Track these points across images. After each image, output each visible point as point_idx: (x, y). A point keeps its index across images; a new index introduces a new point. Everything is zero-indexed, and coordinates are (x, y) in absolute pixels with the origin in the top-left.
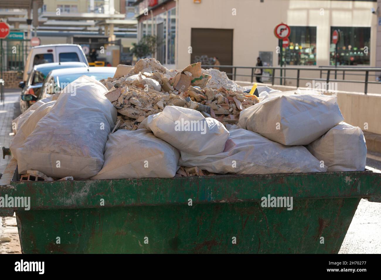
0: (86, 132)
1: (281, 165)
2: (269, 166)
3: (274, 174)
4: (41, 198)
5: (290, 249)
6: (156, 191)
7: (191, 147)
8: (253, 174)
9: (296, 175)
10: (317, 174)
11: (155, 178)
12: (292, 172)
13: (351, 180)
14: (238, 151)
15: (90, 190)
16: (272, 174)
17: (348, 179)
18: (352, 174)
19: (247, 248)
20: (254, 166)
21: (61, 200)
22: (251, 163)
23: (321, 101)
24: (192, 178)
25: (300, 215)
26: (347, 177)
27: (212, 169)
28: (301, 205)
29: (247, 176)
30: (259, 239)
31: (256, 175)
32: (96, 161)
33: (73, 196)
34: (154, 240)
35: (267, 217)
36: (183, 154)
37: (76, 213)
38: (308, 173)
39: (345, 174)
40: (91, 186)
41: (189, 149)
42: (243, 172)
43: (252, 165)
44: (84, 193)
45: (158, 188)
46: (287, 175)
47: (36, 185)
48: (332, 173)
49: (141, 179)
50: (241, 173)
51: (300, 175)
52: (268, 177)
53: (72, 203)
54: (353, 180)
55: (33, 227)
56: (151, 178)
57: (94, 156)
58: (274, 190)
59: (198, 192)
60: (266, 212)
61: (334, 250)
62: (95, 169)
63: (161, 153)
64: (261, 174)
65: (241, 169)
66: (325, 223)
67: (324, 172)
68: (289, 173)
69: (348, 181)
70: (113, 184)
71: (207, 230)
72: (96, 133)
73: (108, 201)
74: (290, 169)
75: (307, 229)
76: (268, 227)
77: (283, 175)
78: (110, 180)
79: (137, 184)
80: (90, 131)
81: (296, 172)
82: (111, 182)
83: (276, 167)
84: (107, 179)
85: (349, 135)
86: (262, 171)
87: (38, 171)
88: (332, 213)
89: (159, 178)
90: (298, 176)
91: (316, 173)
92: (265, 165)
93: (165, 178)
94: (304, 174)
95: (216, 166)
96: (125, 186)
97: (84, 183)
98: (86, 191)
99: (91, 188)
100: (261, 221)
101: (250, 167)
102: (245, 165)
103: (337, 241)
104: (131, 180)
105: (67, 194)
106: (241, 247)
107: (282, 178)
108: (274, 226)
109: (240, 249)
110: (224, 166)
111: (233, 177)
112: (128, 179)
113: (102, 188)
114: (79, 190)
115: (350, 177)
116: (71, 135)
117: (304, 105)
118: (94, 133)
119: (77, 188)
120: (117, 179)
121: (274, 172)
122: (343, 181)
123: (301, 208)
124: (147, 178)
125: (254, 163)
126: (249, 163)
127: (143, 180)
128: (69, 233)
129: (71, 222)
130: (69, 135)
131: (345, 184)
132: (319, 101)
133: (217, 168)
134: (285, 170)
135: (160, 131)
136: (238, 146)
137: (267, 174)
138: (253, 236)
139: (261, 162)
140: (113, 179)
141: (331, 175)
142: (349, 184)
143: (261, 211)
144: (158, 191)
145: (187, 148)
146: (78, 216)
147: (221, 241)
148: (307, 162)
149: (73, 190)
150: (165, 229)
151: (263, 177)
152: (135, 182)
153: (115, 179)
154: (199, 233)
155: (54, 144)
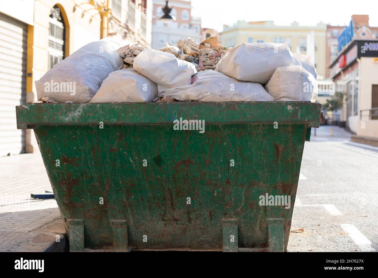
0: (85, 69)
1: (233, 95)
2: (223, 95)
3: (228, 102)
4: (47, 116)
5: (255, 171)
6: (133, 113)
7: (163, 80)
8: (211, 102)
9: (246, 103)
10: (264, 103)
11: (132, 103)
12: (242, 101)
13: (292, 109)
14: (200, 84)
15: (83, 111)
16: (226, 102)
17: (289, 107)
18: (294, 104)
19: (219, 168)
20: (210, 94)
21: (61, 118)
22: (208, 92)
23: (274, 47)
24: (161, 103)
25: (257, 140)
26: (289, 106)
27: (179, 97)
28: (256, 131)
29: (206, 103)
30: (227, 160)
31: (213, 102)
32: (88, 89)
33: (70, 115)
34: (142, 157)
35: (229, 140)
36: (159, 87)
37: (78, 131)
38: (256, 102)
39: (287, 103)
40: (83, 108)
41: (162, 82)
42: (202, 100)
43: (209, 94)
44: (78, 113)
45: (135, 111)
46: (238, 103)
47: (43, 106)
48: (276, 102)
49: (121, 103)
50: (200, 100)
51: (249, 103)
52: (222, 104)
53: (69, 121)
54: (294, 109)
55: (48, 142)
56: (129, 103)
57: (87, 85)
58: (228, 115)
59: (166, 115)
60: (228, 136)
61: (294, 175)
62: (88, 95)
63: (134, 82)
64: (217, 101)
65: (200, 97)
66: (280, 149)
67: (269, 102)
68: (240, 102)
69: (290, 109)
70: (100, 107)
71: (182, 150)
72: (94, 70)
73: (96, 120)
74: (240, 98)
75: (266, 153)
76: (232, 150)
77: (235, 103)
78: (98, 103)
79: (118, 107)
80: (89, 69)
81: (246, 101)
82: (99, 105)
83: (228, 96)
84: (96, 102)
85: (291, 72)
86: (218, 99)
87: (48, 98)
88: (285, 139)
89: (136, 103)
90: (247, 104)
91: (262, 102)
92: (220, 94)
93: (140, 103)
94: (252, 102)
95: (181, 95)
96: (109, 109)
97: (79, 105)
98: (79, 112)
99: (84, 109)
100: (225, 144)
101: (207, 96)
102: (204, 94)
103: (295, 166)
104: (113, 104)
105: (66, 113)
106: (213, 167)
107: (234, 105)
108: (237, 149)
109: (212, 169)
110: (187, 95)
111: (194, 104)
112: (111, 103)
113: (92, 110)
114: (75, 110)
115: (291, 106)
116: (72, 71)
117: (257, 49)
118: (93, 70)
119: (73, 109)
120: (103, 103)
121: (227, 101)
122: (285, 109)
123: (257, 133)
124: (126, 103)
125: (210, 93)
126: (206, 92)
127: (123, 104)
128: (75, 148)
129: (75, 139)
130: (71, 70)
131: (287, 111)
132: (271, 47)
133: (182, 97)
134: (237, 99)
135: (138, 67)
136: (200, 79)
137: (222, 102)
138: (222, 157)
139: (216, 92)
140: (100, 103)
141: (275, 104)
142: (291, 112)
143: (224, 135)
144: (134, 113)
145: (160, 81)
146: (79, 133)
147: (195, 160)
148: (256, 93)
149: (70, 111)
150: (148, 148)
151: (219, 104)
152: (116, 105)
153: (102, 103)
154: (176, 152)
155: (60, 77)
